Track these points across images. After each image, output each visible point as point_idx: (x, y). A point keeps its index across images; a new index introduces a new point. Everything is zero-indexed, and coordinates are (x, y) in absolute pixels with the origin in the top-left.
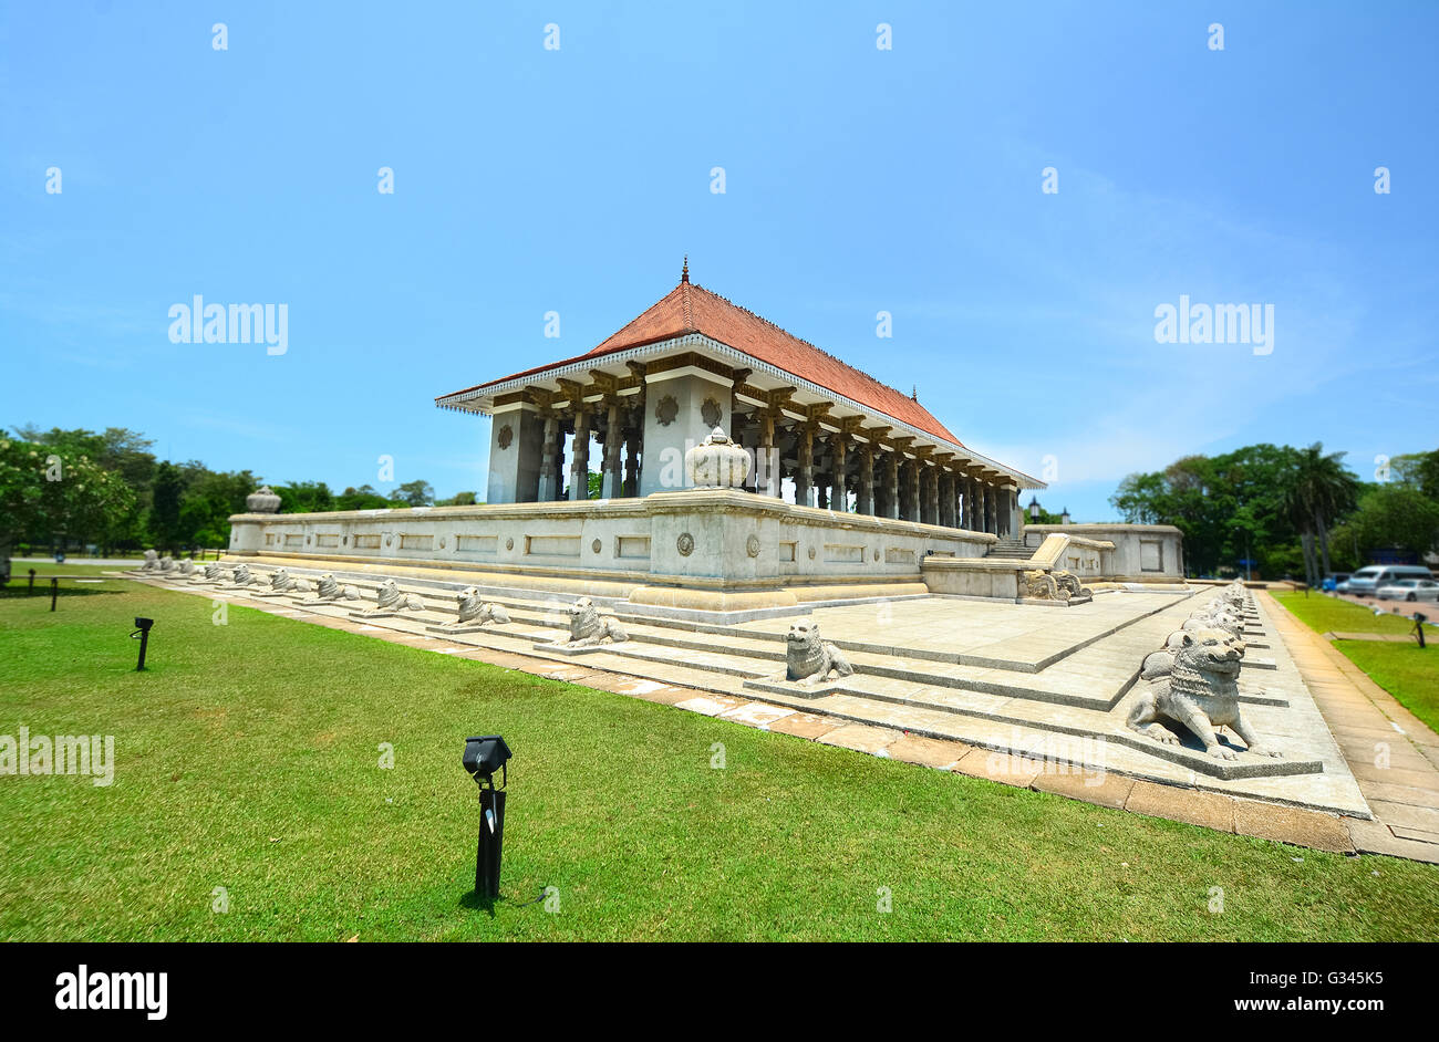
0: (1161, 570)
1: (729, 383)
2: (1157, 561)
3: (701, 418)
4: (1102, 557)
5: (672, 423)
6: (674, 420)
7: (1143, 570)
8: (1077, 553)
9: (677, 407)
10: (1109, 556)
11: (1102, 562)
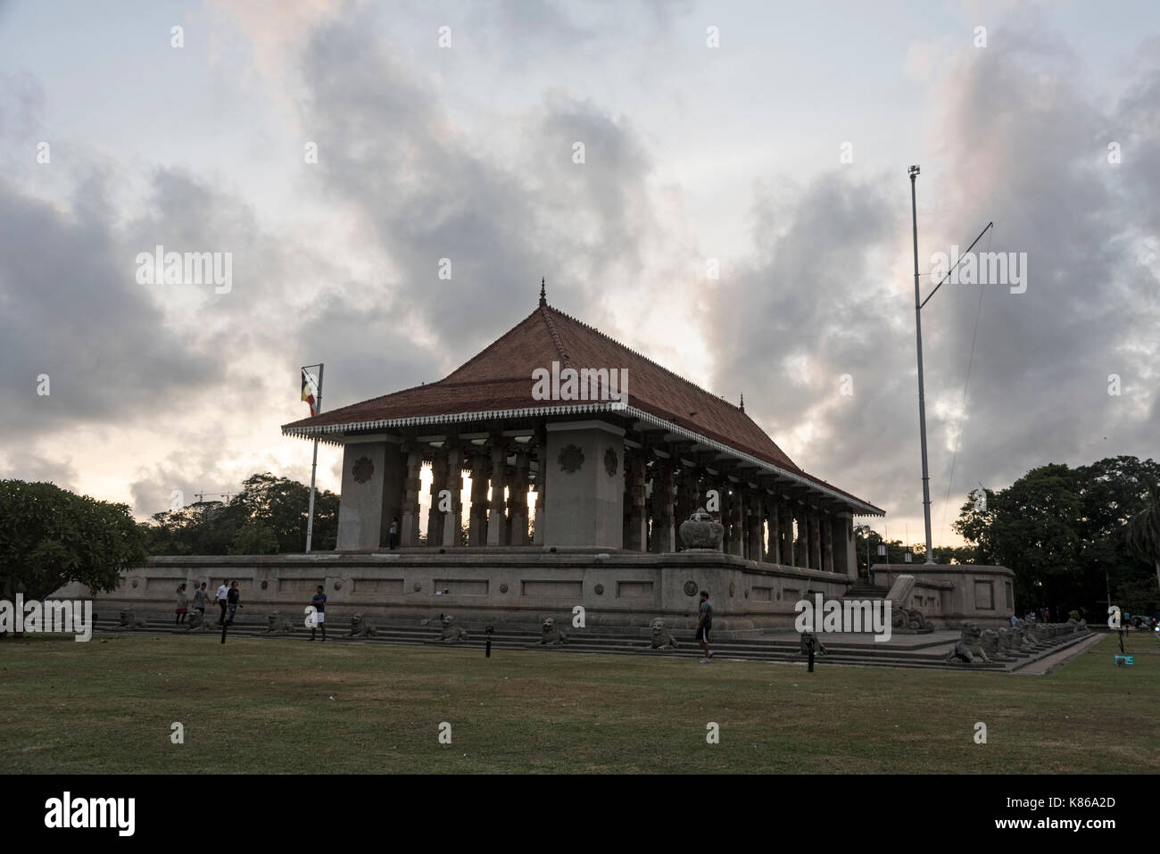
0: (993, 608)
1: (622, 432)
2: (989, 599)
3: (604, 467)
4: (942, 596)
5: (577, 471)
6: (579, 468)
7: (977, 608)
8: (921, 592)
9: (583, 456)
10: (947, 594)
11: (941, 601)
